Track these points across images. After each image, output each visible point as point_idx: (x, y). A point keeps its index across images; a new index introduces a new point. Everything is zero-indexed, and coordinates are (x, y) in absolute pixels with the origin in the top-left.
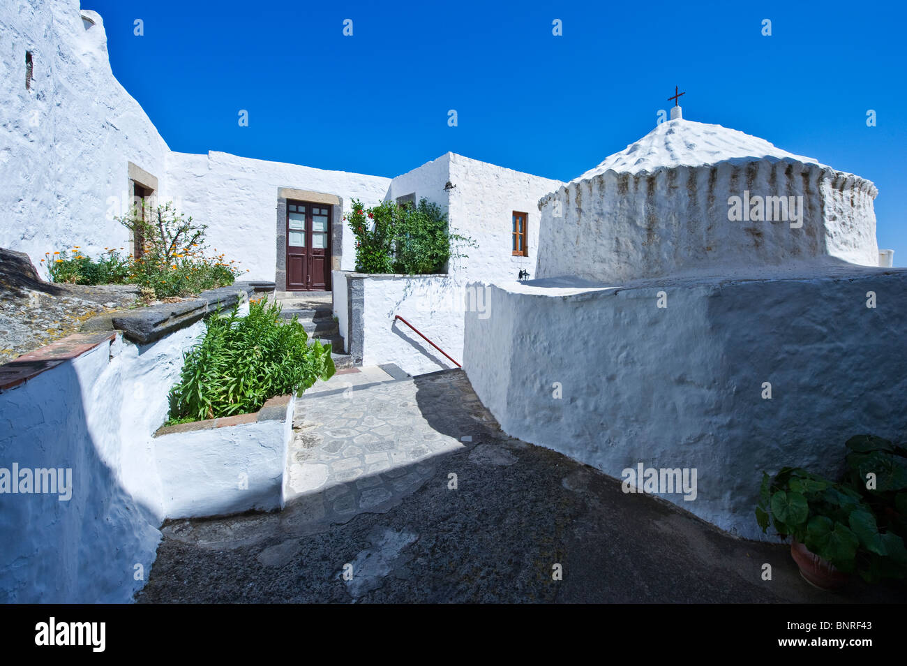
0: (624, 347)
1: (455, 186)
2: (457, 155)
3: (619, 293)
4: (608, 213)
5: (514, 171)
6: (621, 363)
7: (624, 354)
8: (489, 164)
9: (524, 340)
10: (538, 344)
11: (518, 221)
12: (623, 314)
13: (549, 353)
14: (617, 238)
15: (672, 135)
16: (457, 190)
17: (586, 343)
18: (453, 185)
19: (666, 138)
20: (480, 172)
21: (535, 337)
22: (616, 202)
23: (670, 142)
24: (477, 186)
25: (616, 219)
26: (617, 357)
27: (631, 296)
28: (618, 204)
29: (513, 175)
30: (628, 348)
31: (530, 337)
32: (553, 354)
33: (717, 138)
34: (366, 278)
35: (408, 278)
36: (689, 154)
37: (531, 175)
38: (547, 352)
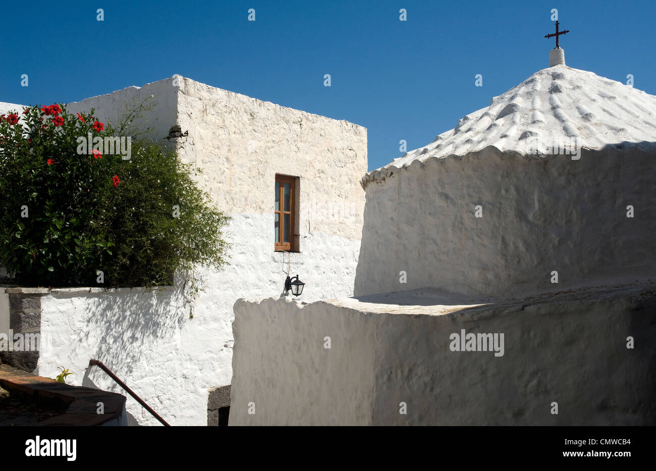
0: (534, 374)
1: (187, 133)
2: (190, 81)
3: (528, 309)
4: (490, 203)
5: (278, 106)
6: (531, 393)
7: (534, 382)
8: (239, 95)
9: (393, 376)
10: (414, 380)
11: (283, 190)
12: (532, 333)
13: (432, 390)
14: (503, 237)
15: (559, 95)
16: (190, 139)
17: (484, 373)
18: (183, 131)
19: (551, 99)
20: (225, 109)
21: (410, 370)
22: (500, 189)
23: (558, 107)
24: (220, 132)
25: (500, 211)
26: (526, 386)
27: (543, 311)
28: (503, 192)
29: (275, 111)
30: (539, 374)
31: (402, 371)
32: (437, 390)
33: (615, 103)
34: (46, 294)
35: (112, 294)
36: (586, 127)
37: (304, 113)
38: (428, 389)
